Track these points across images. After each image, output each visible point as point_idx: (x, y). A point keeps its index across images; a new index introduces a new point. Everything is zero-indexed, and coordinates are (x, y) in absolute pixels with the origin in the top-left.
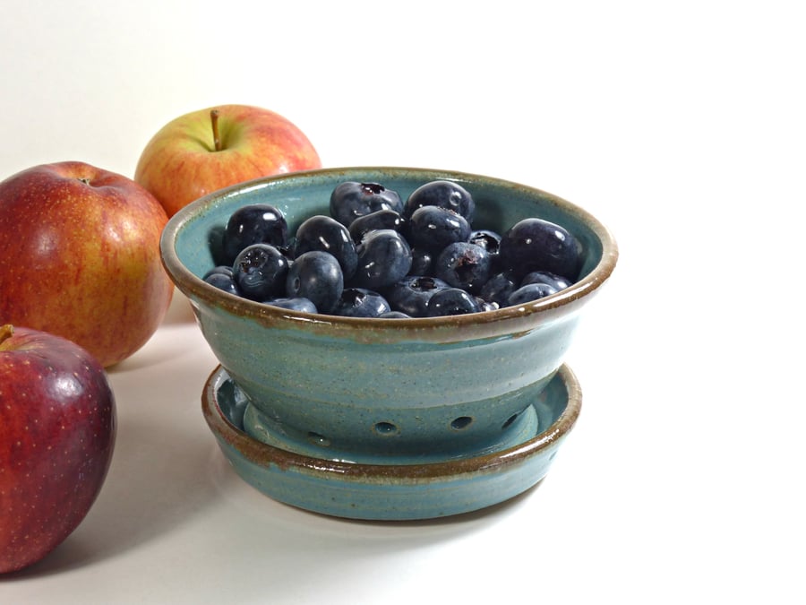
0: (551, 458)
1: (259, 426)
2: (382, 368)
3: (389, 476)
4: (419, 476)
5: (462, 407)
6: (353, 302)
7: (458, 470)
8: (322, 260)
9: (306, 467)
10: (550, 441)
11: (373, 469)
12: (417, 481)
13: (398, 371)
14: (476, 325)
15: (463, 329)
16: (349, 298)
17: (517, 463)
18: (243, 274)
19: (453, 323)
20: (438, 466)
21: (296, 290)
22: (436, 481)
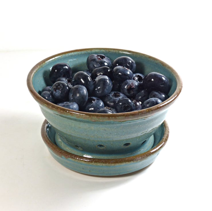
0: (157, 155)
1: (60, 140)
2: (99, 129)
3: (101, 163)
4: (112, 163)
5: (127, 140)
6: (91, 102)
7: (125, 161)
8: (81, 89)
9: (74, 158)
10: (157, 150)
11: (96, 160)
12: (111, 165)
13: (105, 130)
14: (131, 116)
15: (127, 117)
16: (90, 101)
17: (145, 158)
18: (54, 92)
19: (123, 115)
20: (118, 160)
21: (72, 98)
22: (117, 165)
